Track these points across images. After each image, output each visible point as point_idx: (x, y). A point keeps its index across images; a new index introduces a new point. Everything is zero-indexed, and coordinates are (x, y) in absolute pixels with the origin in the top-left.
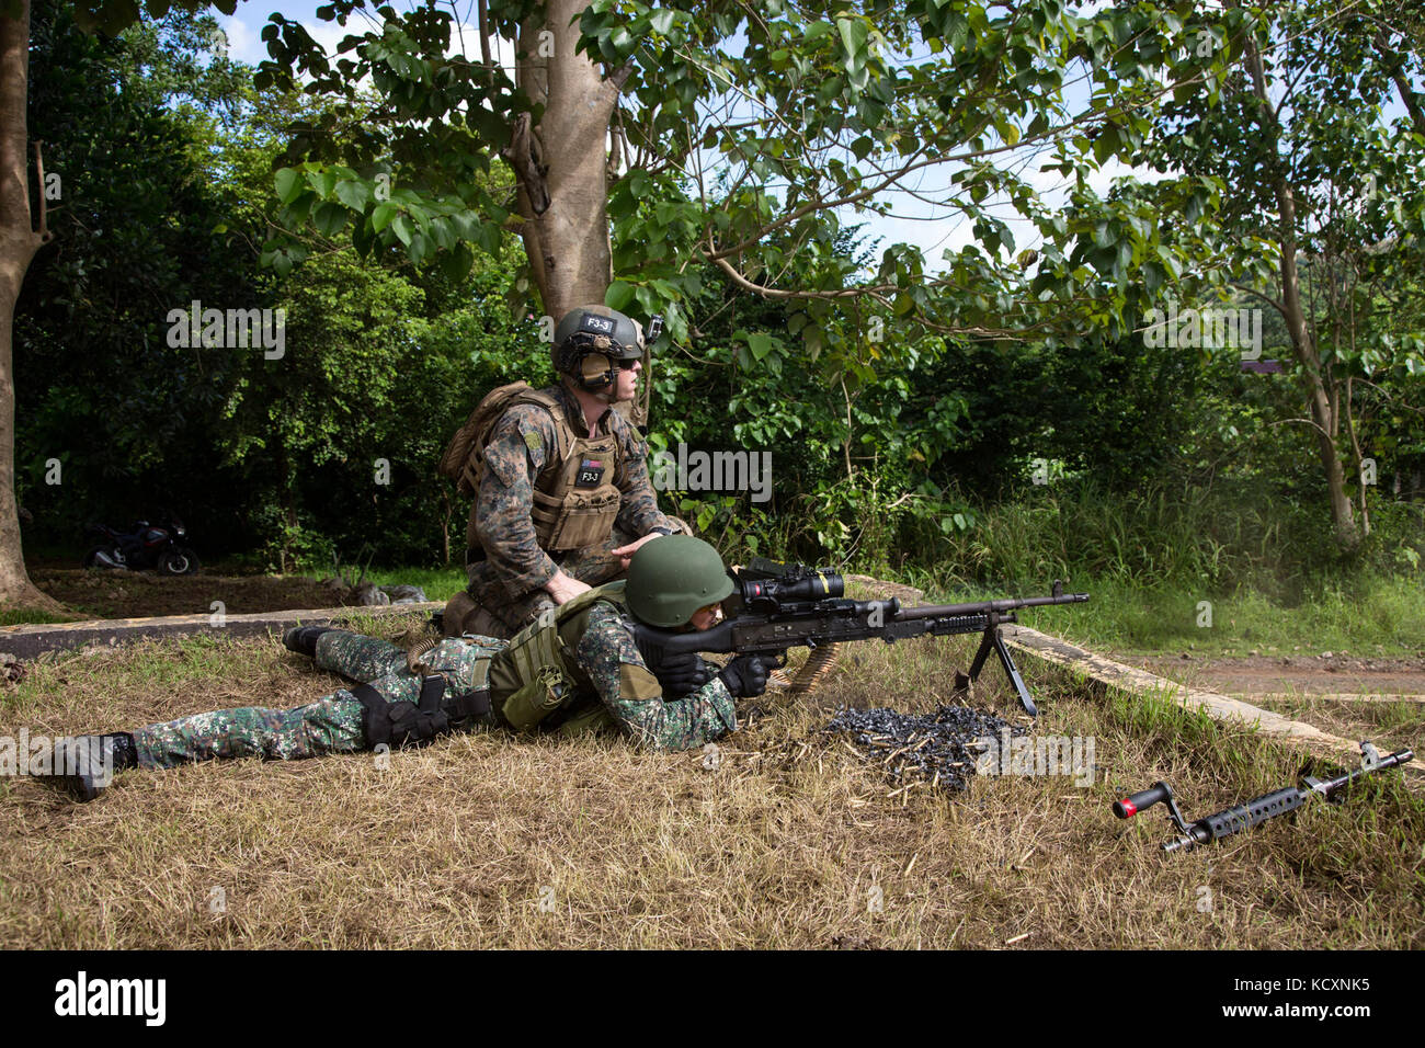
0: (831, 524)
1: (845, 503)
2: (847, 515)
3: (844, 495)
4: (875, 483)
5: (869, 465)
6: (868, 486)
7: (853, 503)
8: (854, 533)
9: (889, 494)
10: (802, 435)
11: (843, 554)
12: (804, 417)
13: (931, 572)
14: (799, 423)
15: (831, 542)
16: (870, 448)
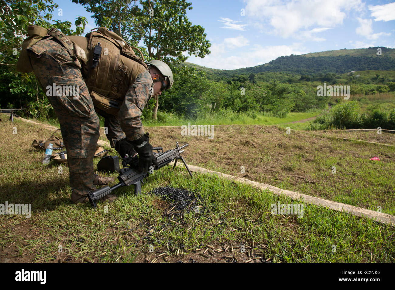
0: (33, 110)
1: (36, 106)
2: (37, 108)
3: (36, 104)
4: (43, 102)
5: (42, 99)
6: (42, 103)
7: (38, 106)
8: (39, 112)
9: (46, 104)
10: (27, 92)
11: (36, 116)
12: (27, 88)
13: (55, 120)
14: (26, 89)
15: (33, 114)
16: (42, 95)
